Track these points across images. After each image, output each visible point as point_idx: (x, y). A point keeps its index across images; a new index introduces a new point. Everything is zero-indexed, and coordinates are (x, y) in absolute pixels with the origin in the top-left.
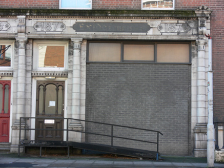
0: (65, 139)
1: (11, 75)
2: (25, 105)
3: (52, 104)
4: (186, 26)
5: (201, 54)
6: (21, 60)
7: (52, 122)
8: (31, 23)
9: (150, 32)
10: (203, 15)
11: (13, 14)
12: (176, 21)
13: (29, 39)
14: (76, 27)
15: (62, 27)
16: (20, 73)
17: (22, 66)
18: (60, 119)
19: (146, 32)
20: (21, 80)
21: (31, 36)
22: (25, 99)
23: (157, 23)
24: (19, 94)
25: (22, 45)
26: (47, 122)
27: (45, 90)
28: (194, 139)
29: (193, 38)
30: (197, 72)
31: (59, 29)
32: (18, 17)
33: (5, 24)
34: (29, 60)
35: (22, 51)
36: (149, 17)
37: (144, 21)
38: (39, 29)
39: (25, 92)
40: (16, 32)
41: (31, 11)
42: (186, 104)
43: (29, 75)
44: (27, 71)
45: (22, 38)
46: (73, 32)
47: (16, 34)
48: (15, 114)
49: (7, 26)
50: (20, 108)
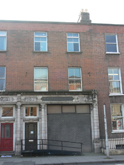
1: (14, 120)
2: (21, 134)
3: (32, 132)
4: (88, 98)
5: (94, 109)
6: (19, 114)
7: (32, 141)
8: (23, 97)
9: (74, 101)
10: (95, 93)
11: (15, 94)
12: (84, 96)
13: (22, 104)
14: (42, 99)
16: (19, 120)
17: (19, 116)
19: (72, 100)
20: (19, 123)
22: (21, 131)
23: (76, 97)
24: (18, 129)
25: (19, 107)
26: (30, 141)
27: (28, 126)
28: (94, 145)
29: (91, 103)
30: (93, 117)
31: (35, 100)
32: (18, 95)
33: (11, 98)
34: (22, 113)
35: (19, 110)
36: (73, 95)
37: (71, 96)
38: (26, 100)
39: (21, 128)
40: (16, 101)
41: (23, 92)
42: (90, 130)
43: (22, 120)
44: (21, 119)
45: (19, 104)
46: (41, 101)
47: (17, 102)
48: (16, 138)
49: (12, 99)
50: (18, 135)
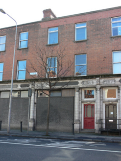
0: (118, 128)
2: (100, 114)
3: (112, 113)
6: (98, 95)
7: (112, 121)
8: (102, 80)
11: (94, 77)
13: (101, 87)
14: (120, 81)
15: (115, 81)
16: (98, 101)
17: (99, 98)
18: (115, 120)
20: (98, 104)
21: (102, 86)
22: (101, 111)
24: (98, 109)
25: (98, 89)
26: (110, 121)
27: (108, 107)
31: (113, 82)
32: (97, 78)
34: (102, 95)
35: (98, 92)
38: (105, 83)
39: (100, 108)
40: (96, 84)
41: (102, 76)
44: (101, 100)
45: (98, 87)
46: (119, 83)
48: (97, 117)
49: (92, 82)
50: (98, 115)
